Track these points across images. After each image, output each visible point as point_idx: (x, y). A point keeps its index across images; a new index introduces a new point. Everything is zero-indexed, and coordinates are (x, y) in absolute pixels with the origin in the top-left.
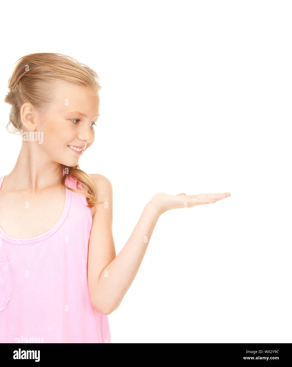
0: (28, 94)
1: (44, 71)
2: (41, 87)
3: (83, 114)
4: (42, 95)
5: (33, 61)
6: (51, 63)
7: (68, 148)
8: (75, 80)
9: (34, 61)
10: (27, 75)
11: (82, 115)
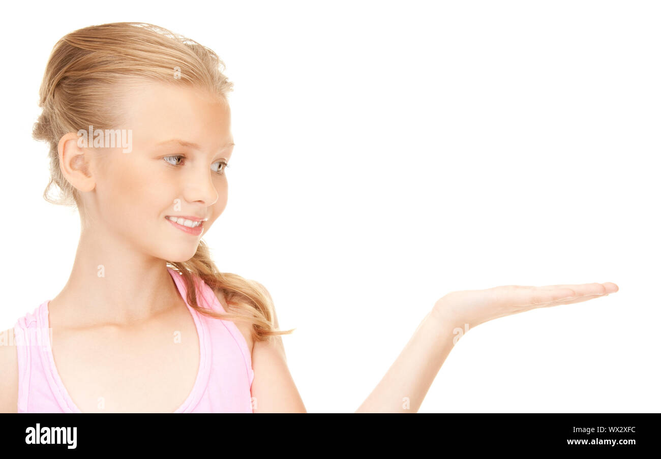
0: (70, 114)
1: (99, 61)
2: (94, 95)
3: (189, 144)
4: (99, 113)
5: (79, 43)
6: (116, 43)
7: (167, 222)
8: (166, 74)
9: (81, 43)
10: (67, 74)
11: (187, 145)
